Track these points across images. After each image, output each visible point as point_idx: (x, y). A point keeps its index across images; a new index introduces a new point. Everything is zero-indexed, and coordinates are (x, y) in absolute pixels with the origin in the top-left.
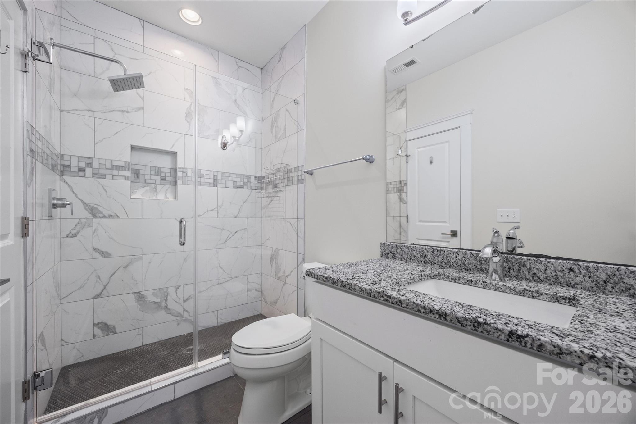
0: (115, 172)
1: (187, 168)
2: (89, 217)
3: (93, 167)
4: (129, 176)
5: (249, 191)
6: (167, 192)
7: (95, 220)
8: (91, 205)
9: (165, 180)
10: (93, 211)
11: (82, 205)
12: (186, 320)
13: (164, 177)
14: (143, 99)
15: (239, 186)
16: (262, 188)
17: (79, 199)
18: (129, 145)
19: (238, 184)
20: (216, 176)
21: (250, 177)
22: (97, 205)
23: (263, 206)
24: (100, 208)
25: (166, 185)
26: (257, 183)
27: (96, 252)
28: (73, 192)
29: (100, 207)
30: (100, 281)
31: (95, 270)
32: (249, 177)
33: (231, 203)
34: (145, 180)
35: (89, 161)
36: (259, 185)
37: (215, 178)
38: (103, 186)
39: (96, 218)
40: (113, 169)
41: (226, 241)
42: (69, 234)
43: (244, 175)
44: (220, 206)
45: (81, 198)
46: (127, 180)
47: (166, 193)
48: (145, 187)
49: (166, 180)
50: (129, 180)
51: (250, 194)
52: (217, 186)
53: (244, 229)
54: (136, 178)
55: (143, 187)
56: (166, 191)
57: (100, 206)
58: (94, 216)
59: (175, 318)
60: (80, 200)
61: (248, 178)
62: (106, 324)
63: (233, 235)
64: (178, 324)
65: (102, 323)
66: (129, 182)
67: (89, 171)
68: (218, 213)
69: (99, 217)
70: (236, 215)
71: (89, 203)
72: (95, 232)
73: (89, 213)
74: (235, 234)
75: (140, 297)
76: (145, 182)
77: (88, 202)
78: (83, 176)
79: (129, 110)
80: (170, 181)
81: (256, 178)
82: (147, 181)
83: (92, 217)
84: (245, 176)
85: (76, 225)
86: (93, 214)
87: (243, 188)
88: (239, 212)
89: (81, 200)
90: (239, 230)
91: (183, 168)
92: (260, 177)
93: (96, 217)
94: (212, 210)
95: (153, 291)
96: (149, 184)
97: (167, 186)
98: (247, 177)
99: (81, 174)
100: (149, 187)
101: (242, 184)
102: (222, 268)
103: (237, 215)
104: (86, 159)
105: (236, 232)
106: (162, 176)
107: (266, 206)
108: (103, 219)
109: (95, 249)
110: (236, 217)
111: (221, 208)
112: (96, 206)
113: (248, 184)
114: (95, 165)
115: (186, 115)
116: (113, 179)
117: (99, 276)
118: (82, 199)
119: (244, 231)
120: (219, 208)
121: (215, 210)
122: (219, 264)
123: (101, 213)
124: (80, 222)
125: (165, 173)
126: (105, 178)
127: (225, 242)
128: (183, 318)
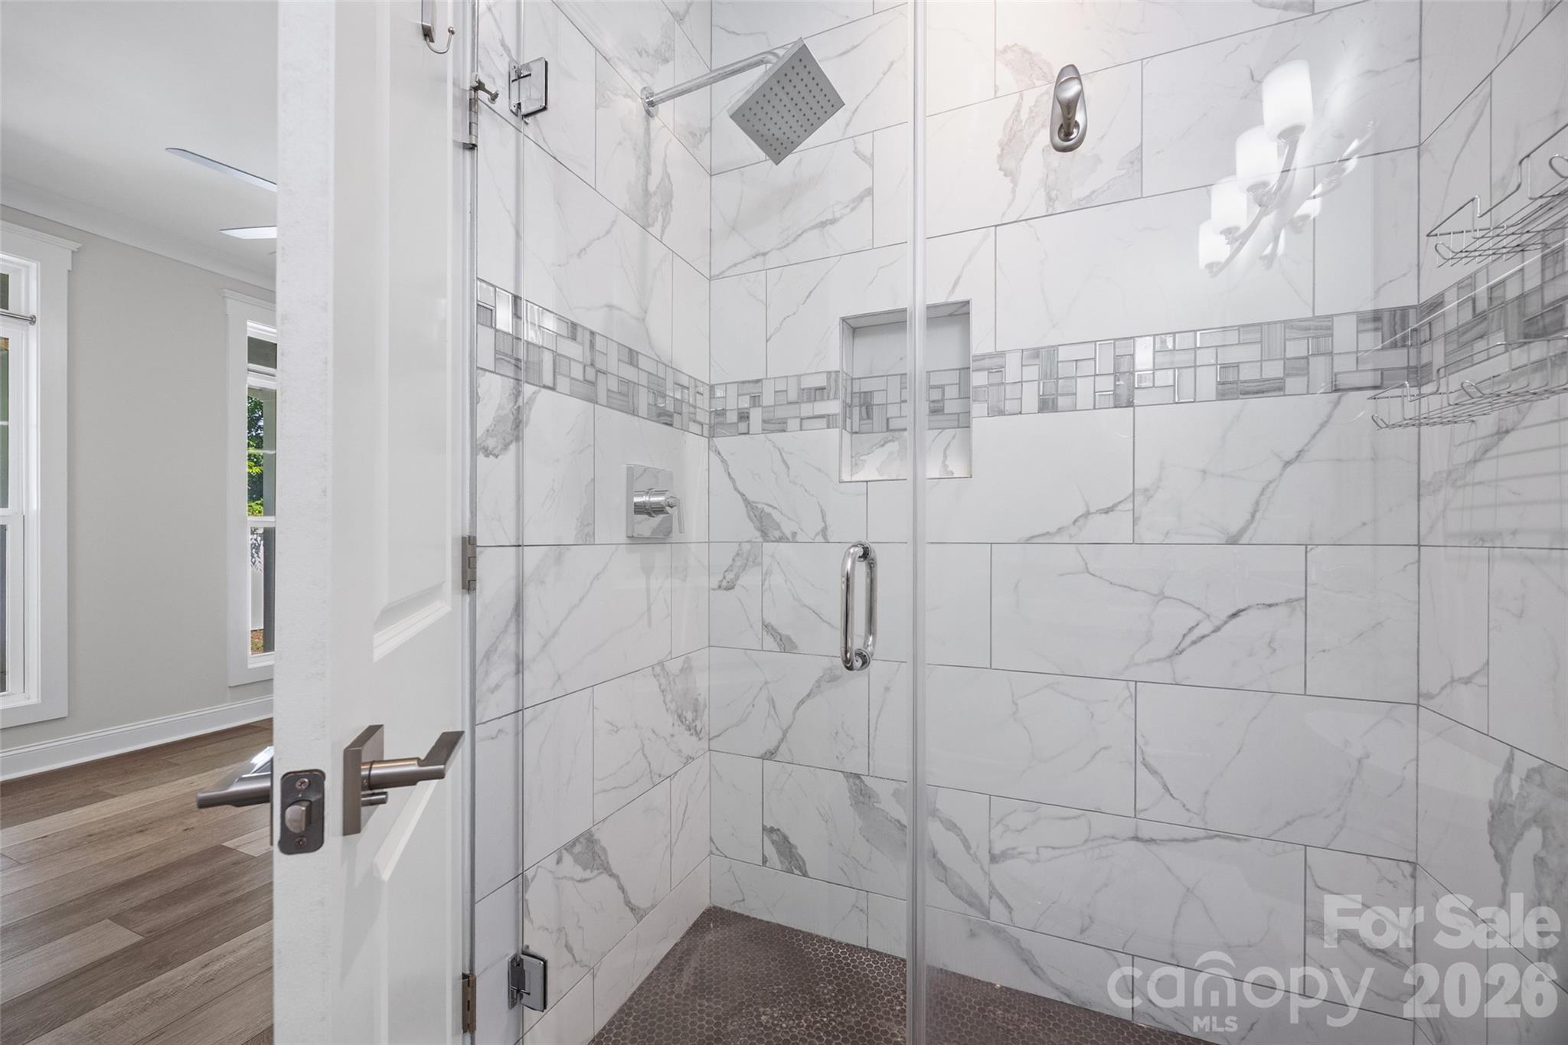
0: (806, 409)
1: (1002, 354)
2: (756, 538)
3: (764, 404)
4: (836, 415)
5: (1321, 402)
6: (948, 453)
7: (768, 547)
8: (760, 506)
9: (944, 414)
10: (762, 523)
11: (742, 505)
12: (997, 932)
13: (938, 401)
14: (870, 161)
15: (1253, 387)
16: (1418, 374)
17: (739, 492)
18: (837, 321)
19: (1248, 373)
20: (1125, 361)
21: (1330, 328)
22: (770, 506)
23: (1426, 476)
24: (776, 515)
25: (944, 429)
26: (1383, 349)
27: (767, 632)
28: (729, 474)
29: (775, 510)
30: (775, 717)
31: (766, 683)
32: (1320, 328)
33: (1204, 472)
34: (888, 420)
35: (753, 389)
36: (1397, 358)
37: (1124, 368)
38: (781, 454)
39: (767, 542)
40: (803, 402)
41: (1178, 652)
42: (721, 581)
43: (1288, 324)
44: (1146, 490)
45: (742, 491)
46: (833, 428)
47: (945, 457)
48: (886, 443)
49: (946, 411)
50: (836, 427)
51: (1330, 416)
52: (1130, 404)
53: (1289, 601)
54: (865, 420)
55: (883, 446)
56: (945, 450)
57: (775, 508)
58: (765, 535)
59: (962, 907)
60: (739, 495)
61: (1312, 333)
62: (786, 839)
63: (1217, 629)
64: (972, 934)
65: (778, 832)
66: (835, 433)
67: (756, 416)
68: (1135, 521)
69: (774, 539)
70: (1234, 528)
71: (754, 502)
72: (765, 579)
73: (755, 527)
74: (1226, 623)
75: (860, 792)
76: (888, 430)
77: (754, 500)
78: (746, 431)
79: (837, 215)
80: (958, 414)
81: (1379, 325)
82: (893, 424)
83: (761, 540)
84: (1292, 327)
85: (733, 560)
86: (762, 531)
87: (1281, 389)
88: (1253, 516)
89: (742, 495)
90: (1249, 607)
91: (991, 356)
92: (1404, 310)
93: (767, 538)
94: (1108, 511)
95: (895, 785)
96: (897, 434)
97: (952, 432)
98: (1307, 329)
99: (743, 427)
100: (896, 443)
101: (1274, 370)
102: (1154, 772)
103: (1243, 530)
104: (751, 385)
105: (1234, 615)
106: (934, 401)
107: (1450, 473)
108: (781, 544)
109: (766, 626)
110: (1233, 541)
111: (1149, 498)
112: (767, 509)
113: (1319, 366)
114: (768, 399)
115: (1002, 150)
116: (801, 430)
117: (773, 700)
118: (744, 493)
119: (1282, 612)
120: (1139, 499)
121: (1120, 507)
122: (1142, 752)
123: (778, 527)
124: (740, 552)
125: (942, 387)
126: (784, 431)
127: (1170, 657)
128: (989, 919)
